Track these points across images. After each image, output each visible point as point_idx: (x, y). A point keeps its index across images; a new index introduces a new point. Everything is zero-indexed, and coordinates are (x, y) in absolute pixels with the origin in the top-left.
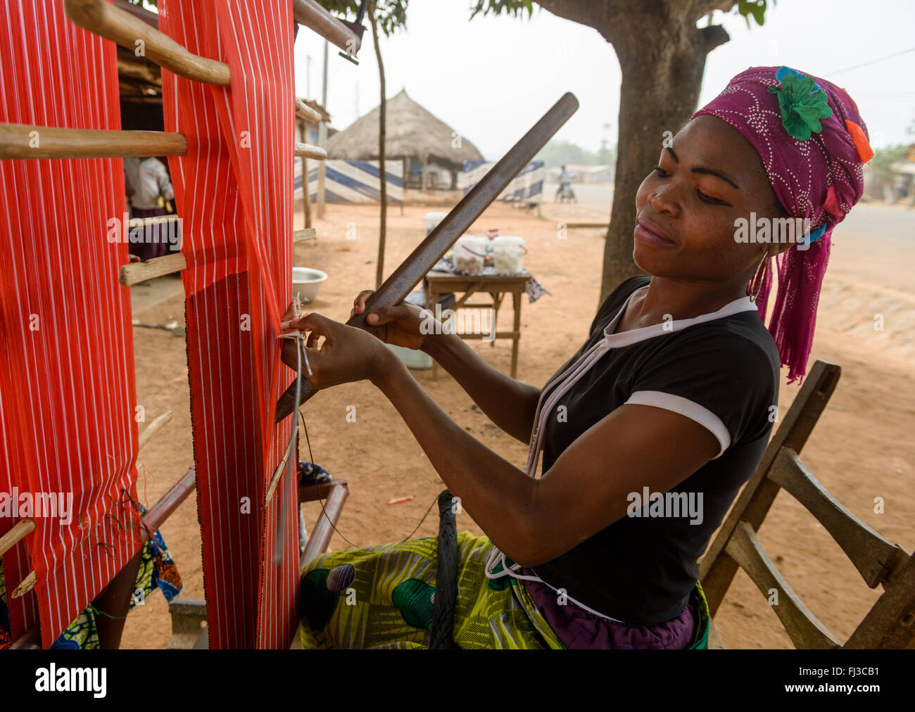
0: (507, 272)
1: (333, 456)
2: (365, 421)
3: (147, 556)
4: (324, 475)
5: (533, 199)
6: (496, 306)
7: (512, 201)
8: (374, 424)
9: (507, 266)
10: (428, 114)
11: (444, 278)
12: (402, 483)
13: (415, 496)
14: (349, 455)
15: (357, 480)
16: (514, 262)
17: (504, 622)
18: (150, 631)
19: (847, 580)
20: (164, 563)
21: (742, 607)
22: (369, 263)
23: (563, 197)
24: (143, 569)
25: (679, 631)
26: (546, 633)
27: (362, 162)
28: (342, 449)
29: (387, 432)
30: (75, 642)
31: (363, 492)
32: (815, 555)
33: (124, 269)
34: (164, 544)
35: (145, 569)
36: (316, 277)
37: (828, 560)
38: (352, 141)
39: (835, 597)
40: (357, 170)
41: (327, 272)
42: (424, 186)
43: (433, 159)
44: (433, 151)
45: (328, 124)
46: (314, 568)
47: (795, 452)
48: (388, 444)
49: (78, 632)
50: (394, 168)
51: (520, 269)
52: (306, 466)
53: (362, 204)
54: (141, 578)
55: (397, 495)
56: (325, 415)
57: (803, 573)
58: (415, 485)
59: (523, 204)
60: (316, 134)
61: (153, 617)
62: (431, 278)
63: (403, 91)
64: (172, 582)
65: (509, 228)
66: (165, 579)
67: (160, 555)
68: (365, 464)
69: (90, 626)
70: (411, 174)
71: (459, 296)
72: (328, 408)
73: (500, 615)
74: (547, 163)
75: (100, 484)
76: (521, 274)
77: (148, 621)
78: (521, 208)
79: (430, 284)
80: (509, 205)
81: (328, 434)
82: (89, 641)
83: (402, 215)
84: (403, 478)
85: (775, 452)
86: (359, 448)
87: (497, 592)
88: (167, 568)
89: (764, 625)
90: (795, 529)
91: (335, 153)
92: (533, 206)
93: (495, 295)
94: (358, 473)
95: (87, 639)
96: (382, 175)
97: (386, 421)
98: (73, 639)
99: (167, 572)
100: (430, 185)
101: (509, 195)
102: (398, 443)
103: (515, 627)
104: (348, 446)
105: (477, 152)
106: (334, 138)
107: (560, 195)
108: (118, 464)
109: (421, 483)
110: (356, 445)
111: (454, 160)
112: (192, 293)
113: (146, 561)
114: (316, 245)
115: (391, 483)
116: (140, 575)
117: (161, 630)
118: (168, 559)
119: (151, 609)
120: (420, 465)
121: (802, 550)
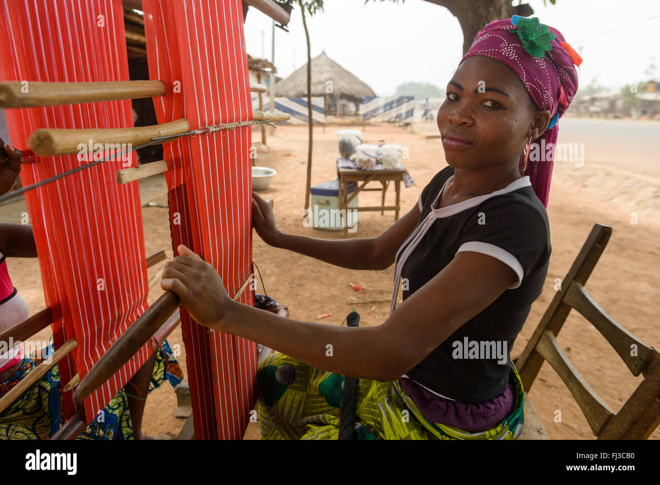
0: (390, 168)
1: (281, 288)
2: (301, 265)
3: (160, 358)
4: (272, 303)
5: (408, 121)
6: (384, 190)
7: (394, 122)
8: (307, 267)
9: (391, 164)
10: (339, 67)
11: (351, 172)
12: (325, 305)
13: (333, 314)
14: (291, 288)
15: (296, 304)
16: (396, 161)
17: (388, 403)
18: (163, 405)
19: (613, 362)
20: (171, 362)
21: (545, 381)
22: (303, 163)
23: (427, 119)
24: (157, 366)
25: (502, 404)
26: (415, 411)
27: (297, 99)
28: (286, 283)
29: (316, 272)
30: (115, 415)
31: (300, 311)
32: (591, 346)
33: (119, 172)
34: (170, 350)
35: (159, 366)
36: (269, 173)
37: (600, 349)
38: (291, 85)
39: (605, 373)
40: (295, 104)
41: (276, 170)
42: (338, 113)
43: (344, 96)
44: (343, 91)
45: (276, 75)
46: (267, 365)
47: (581, 285)
48: (316, 280)
49: (118, 408)
50: (319, 102)
51: (399, 166)
52: (260, 297)
53: (298, 125)
54: (156, 372)
55: (322, 313)
56: (276, 262)
57: (584, 358)
58: (333, 306)
59: (401, 124)
60: (268, 81)
61: (165, 396)
62: (342, 173)
63: (324, 52)
64: (176, 374)
65: (393, 140)
66: (171, 372)
67: (168, 357)
68: (302, 293)
69: (125, 405)
70: (329, 106)
71: (360, 183)
72: (277, 257)
73: (385, 398)
74: (416, 97)
75: (122, 314)
76: (400, 169)
77: (162, 398)
78: (400, 126)
79: (341, 177)
80: (393, 125)
81: (277, 275)
82: (124, 414)
83: (324, 132)
84: (326, 302)
85: (568, 284)
86: (297, 282)
87: (382, 383)
88: (173, 366)
89: (559, 393)
90: (579, 330)
91: (280, 93)
92: (407, 125)
93: (384, 183)
94: (297, 299)
95: (123, 413)
96: (310, 106)
97: (314, 265)
98: (114, 413)
99: (173, 367)
100: (341, 112)
101: (392, 118)
102: (323, 279)
103: (395, 406)
104: (290, 282)
105: (371, 90)
106: (280, 83)
107: (425, 118)
108: (134, 300)
109: (337, 305)
110: (295, 281)
111: (357, 96)
112: (173, 187)
113: (159, 361)
114: (269, 152)
115: (318, 306)
116: (155, 370)
117: (170, 404)
118: (173, 360)
119: (164, 391)
120: (336, 293)
121: (583, 343)
